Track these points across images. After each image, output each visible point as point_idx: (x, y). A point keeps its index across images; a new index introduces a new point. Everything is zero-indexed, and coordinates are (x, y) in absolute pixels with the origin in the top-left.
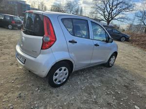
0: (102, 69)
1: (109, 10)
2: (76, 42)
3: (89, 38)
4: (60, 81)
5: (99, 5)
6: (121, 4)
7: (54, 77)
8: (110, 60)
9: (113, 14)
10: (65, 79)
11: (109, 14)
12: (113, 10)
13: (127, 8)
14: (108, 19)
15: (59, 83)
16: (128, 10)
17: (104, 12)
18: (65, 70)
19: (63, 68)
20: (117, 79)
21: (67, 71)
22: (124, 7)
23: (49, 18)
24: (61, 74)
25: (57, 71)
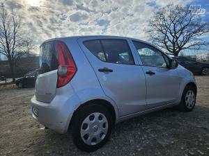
0: (174, 115)
1: (171, 38)
2: (111, 71)
3: (134, 64)
4: (94, 140)
5: (156, 36)
6: (188, 27)
7: (83, 132)
8: (184, 98)
9: (179, 42)
10: (104, 136)
11: (174, 43)
12: (177, 38)
13: (199, 30)
14: (174, 50)
15: (94, 144)
16: (201, 33)
17: (165, 43)
18: (100, 118)
19: (97, 115)
20: (205, 129)
21: (105, 120)
22: (193, 30)
23: (64, 44)
24: (95, 126)
25: (87, 120)
